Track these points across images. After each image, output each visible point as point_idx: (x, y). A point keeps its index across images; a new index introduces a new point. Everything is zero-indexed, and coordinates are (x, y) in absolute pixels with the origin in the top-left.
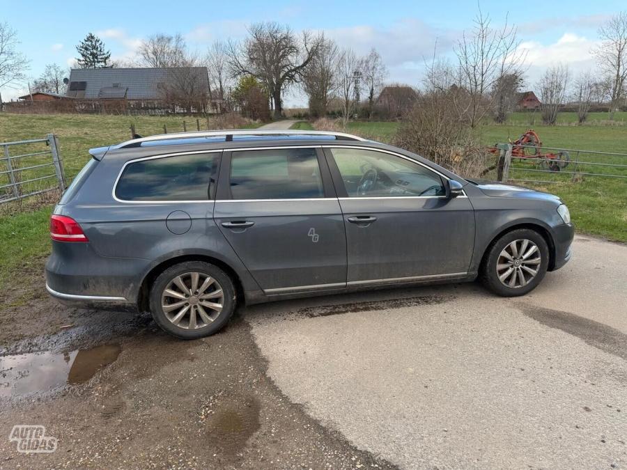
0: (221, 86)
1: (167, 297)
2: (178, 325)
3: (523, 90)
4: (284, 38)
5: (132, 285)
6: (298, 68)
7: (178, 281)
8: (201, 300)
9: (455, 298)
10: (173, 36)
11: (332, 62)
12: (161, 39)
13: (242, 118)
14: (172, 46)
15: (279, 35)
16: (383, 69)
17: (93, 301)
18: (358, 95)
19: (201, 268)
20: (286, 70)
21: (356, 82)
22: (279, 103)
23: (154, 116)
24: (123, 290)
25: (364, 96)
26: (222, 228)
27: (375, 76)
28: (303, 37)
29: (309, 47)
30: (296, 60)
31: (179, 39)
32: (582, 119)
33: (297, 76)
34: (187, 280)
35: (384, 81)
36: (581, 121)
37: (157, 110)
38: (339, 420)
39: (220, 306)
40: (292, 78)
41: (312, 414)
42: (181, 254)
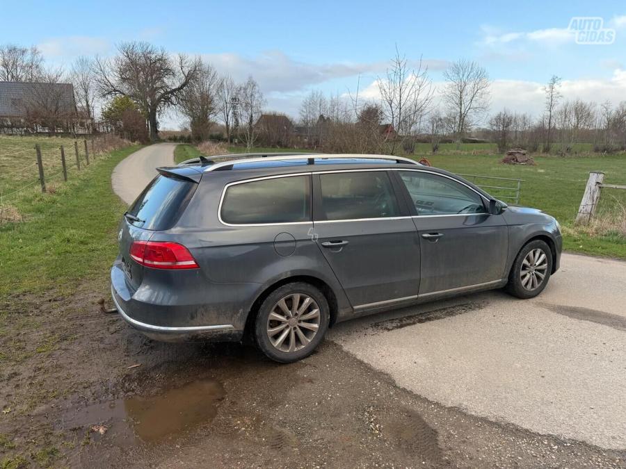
0: (88, 105)
1: (271, 321)
2: (280, 349)
3: (383, 123)
4: (159, 60)
5: (241, 311)
6: (175, 90)
7: (282, 303)
8: (300, 321)
9: (488, 303)
10: (27, 48)
11: (211, 87)
12: (12, 50)
13: (121, 140)
14: (27, 58)
15: (153, 56)
16: (261, 97)
17: (200, 332)
18: (237, 120)
19: (303, 288)
20: (162, 92)
21: (234, 107)
22: (155, 124)
23: (11, 135)
24: (232, 316)
25: (244, 122)
26: (321, 247)
27: (254, 103)
28: (179, 60)
29: (186, 71)
30: (173, 82)
31: (35, 52)
32: (435, 149)
33: (173, 98)
34: (289, 302)
35: (262, 109)
36: (434, 151)
37: (15, 129)
38: (502, 414)
39: (316, 326)
40: (167, 100)
41: (473, 413)
42: (289, 275)
